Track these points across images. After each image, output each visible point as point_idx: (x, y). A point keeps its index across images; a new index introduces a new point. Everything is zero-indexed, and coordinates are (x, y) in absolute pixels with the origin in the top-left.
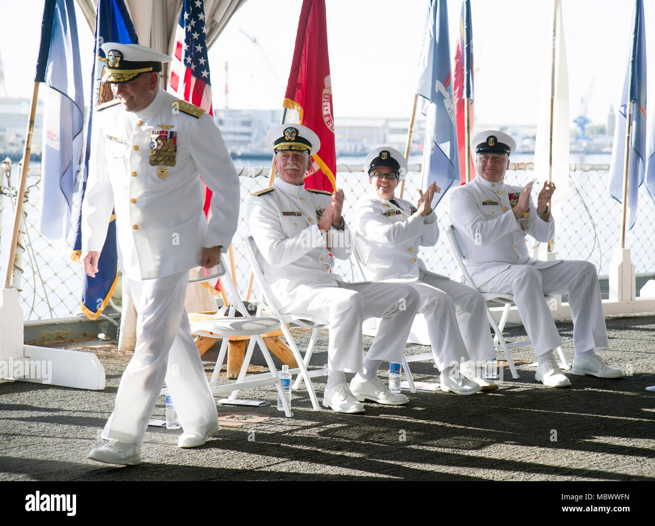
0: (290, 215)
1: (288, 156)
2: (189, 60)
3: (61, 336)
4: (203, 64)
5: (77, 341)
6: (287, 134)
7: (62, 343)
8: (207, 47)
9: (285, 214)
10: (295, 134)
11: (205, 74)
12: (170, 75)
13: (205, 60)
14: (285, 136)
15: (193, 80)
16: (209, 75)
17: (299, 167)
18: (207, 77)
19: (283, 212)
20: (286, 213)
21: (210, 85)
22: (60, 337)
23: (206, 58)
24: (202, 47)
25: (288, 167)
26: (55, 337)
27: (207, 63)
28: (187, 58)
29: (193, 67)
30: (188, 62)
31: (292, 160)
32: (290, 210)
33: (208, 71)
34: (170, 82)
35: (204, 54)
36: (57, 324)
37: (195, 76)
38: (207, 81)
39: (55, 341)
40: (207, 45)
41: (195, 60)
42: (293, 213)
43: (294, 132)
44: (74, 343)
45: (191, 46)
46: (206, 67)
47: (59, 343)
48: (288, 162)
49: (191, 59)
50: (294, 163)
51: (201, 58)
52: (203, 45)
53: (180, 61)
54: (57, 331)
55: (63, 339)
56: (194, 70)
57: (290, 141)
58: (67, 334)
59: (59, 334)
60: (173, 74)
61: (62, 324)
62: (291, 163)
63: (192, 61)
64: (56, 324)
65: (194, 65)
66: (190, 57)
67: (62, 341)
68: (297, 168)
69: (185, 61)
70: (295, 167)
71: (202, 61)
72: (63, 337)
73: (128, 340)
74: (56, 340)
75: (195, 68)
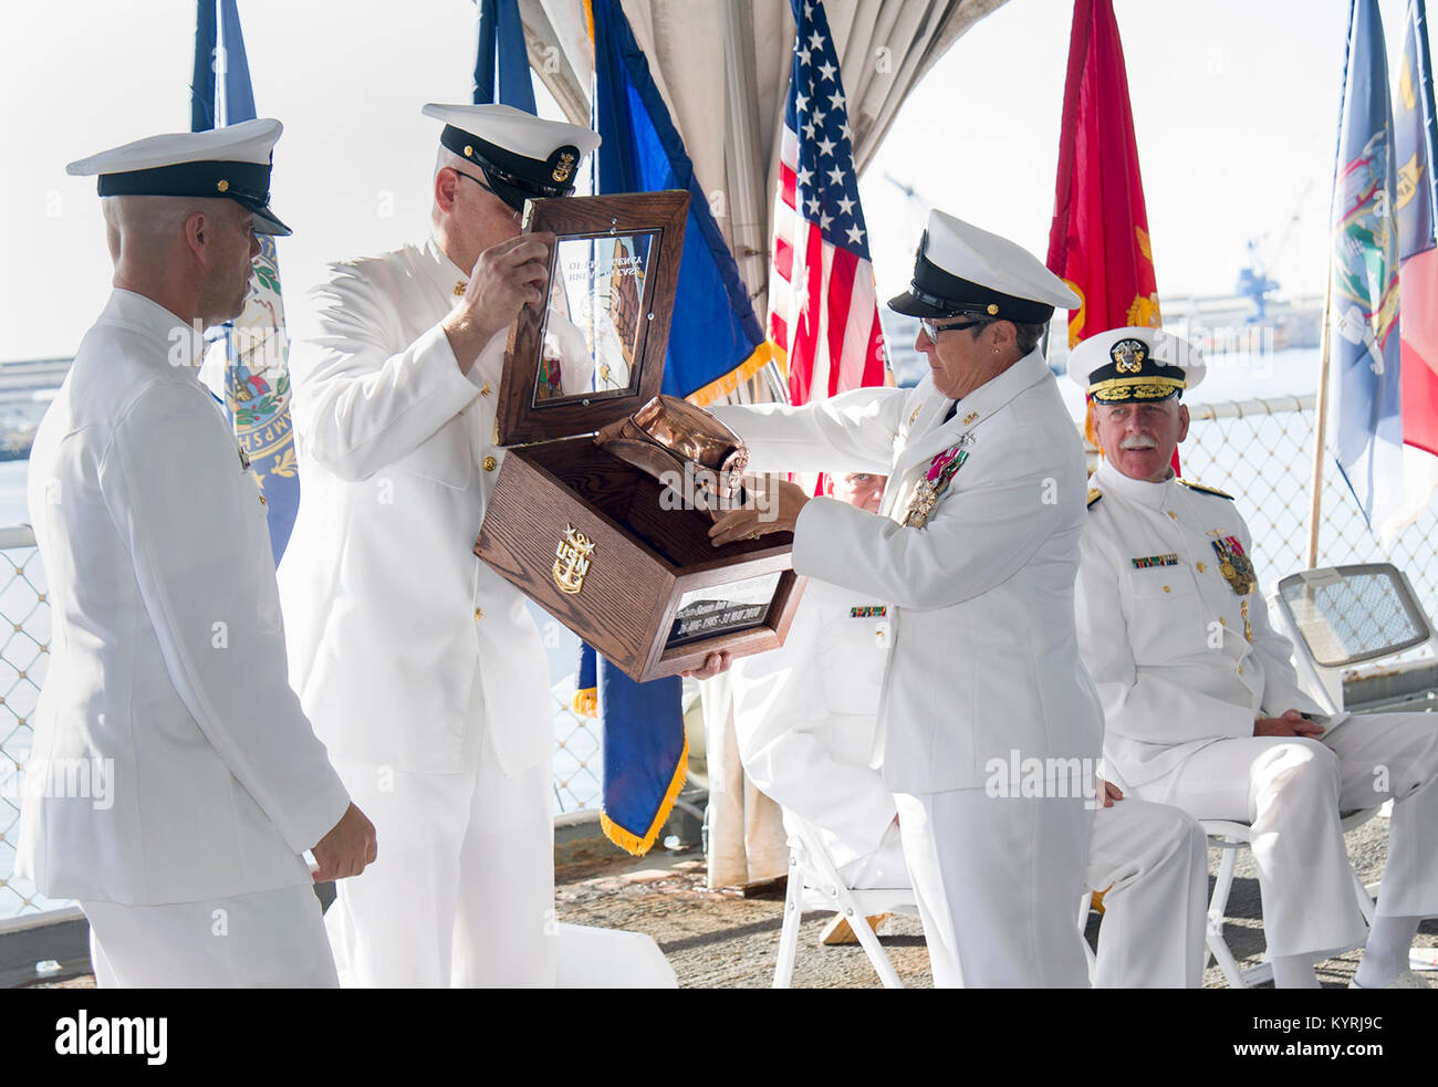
0: (1151, 565)
1: (1127, 413)
2: (814, 205)
3: (585, 851)
4: (850, 212)
5: (620, 860)
6: (1119, 357)
7: (588, 867)
8: (856, 171)
9: (1140, 563)
10: (1142, 354)
11: (854, 235)
12: (773, 247)
13: (853, 203)
14: (1115, 362)
15: (828, 252)
16: (864, 238)
17: (1155, 440)
18: (859, 241)
19: (1134, 561)
20: (1140, 560)
21: (869, 259)
22: (583, 854)
23: (854, 196)
24: (843, 173)
25: (1129, 443)
26: (572, 854)
27: (857, 209)
28: (808, 202)
29: (825, 222)
30: (811, 212)
31: (1138, 424)
32: (1147, 554)
33: (862, 227)
34: (776, 263)
35: (850, 188)
36: (574, 825)
37: (833, 242)
38: (862, 250)
39: (572, 864)
40: (856, 167)
41: (829, 205)
42: (1157, 558)
43: (1138, 351)
44: (613, 866)
45: (817, 171)
46: (857, 218)
47: (581, 867)
48: (1127, 430)
49: (818, 204)
50: (1143, 432)
51: (842, 199)
52: (846, 166)
53: (794, 208)
54: (574, 841)
55: (589, 856)
56: (828, 227)
57: (1128, 374)
58: (596, 845)
59: (580, 846)
60: (781, 245)
61: (584, 824)
62: (1135, 433)
63: (820, 209)
64: (570, 826)
65: (828, 215)
66: (817, 200)
67: (586, 862)
68: (1150, 445)
69: (806, 208)
70: (1145, 442)
71: (846, 205)
72: (591, 851)
73: (729, 864)
74: (573, 861)
75: (830, 224)
